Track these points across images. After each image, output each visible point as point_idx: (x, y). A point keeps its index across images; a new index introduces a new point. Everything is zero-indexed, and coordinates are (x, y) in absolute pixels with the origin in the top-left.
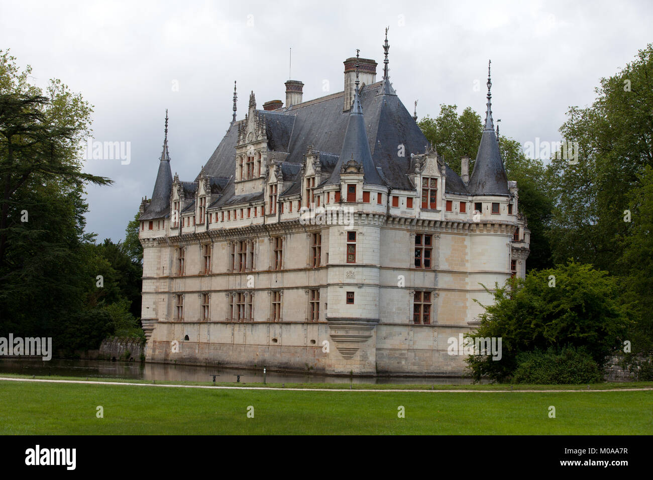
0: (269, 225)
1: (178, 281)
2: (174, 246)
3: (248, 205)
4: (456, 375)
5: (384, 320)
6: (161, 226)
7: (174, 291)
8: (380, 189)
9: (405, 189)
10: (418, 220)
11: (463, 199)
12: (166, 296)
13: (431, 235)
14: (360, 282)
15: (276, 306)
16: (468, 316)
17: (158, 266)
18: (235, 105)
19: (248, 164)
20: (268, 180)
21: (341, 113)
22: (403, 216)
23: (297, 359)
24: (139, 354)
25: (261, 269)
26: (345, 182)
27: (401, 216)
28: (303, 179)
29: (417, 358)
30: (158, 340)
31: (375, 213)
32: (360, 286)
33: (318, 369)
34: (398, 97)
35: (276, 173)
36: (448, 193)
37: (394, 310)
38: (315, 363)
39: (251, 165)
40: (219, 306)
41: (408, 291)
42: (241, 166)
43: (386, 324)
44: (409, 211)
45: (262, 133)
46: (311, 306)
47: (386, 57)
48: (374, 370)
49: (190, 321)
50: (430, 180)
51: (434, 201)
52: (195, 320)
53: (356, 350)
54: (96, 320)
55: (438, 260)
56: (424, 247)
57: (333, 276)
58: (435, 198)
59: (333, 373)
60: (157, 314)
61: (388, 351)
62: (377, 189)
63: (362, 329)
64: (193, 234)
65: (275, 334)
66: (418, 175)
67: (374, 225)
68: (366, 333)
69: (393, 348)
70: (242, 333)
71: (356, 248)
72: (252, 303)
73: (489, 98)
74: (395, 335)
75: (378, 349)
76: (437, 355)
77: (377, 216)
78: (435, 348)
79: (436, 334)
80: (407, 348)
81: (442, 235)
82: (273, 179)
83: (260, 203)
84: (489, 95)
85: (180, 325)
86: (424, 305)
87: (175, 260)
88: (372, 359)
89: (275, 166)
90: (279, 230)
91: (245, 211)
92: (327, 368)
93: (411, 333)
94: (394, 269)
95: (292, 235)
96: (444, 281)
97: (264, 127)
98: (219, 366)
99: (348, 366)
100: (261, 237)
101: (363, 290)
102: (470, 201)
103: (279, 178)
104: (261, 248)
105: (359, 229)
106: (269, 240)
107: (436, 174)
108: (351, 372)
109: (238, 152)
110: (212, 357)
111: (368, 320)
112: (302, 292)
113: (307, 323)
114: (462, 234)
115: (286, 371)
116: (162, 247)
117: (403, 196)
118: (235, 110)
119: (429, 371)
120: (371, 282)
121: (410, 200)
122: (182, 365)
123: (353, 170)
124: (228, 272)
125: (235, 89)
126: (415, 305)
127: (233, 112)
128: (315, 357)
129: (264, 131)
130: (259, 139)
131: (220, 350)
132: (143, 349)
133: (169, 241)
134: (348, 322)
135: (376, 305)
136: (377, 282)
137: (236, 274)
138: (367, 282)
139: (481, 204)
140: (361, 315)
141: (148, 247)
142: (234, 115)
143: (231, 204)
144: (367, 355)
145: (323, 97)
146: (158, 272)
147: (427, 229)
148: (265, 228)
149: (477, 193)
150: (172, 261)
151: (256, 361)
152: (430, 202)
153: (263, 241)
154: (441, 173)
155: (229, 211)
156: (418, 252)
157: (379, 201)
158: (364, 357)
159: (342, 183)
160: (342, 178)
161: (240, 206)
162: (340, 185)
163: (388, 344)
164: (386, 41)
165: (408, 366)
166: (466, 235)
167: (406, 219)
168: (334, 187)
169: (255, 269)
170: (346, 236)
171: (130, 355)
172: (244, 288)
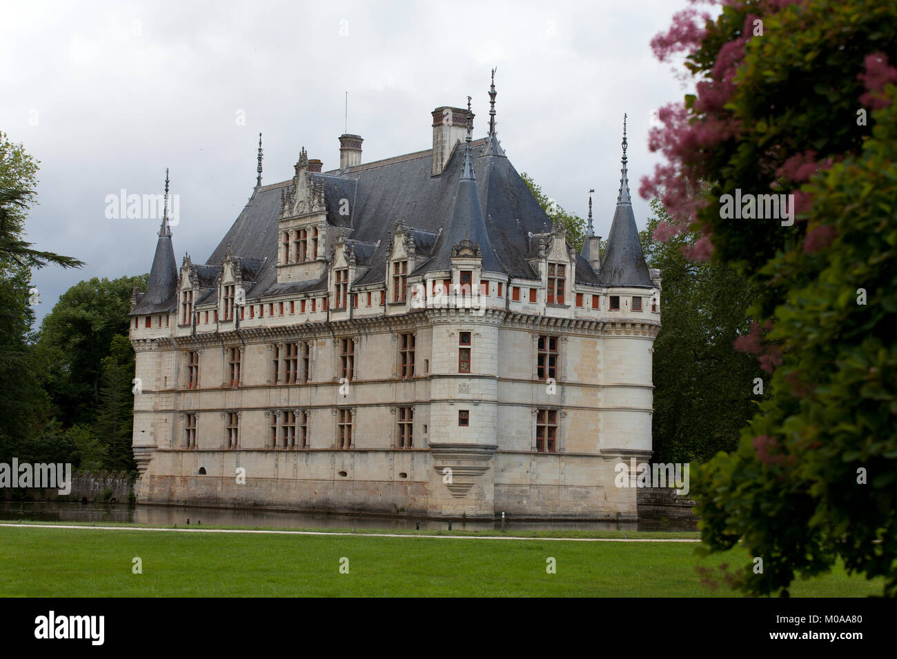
0: (335, 323)
1: (188, 395)
2: (182, 350)
3: (303, 296)
4: (588, 518)
5: (502, 447)
6: (164, 323)
7: (181, 408)
8: (501, 278)
9: (527, 278)
10: (543, 318)
11: (596, 291)
12: (171, 416)
13: (557, 338)
14: (476, 397)
15: (345, 430)
16: (601, 441)
17: (158, 376)
18: (260, 164)
19: (298, 244)
20: (333, 264)
21: (429, 178)
22: (525, 313)
23: (380, 498)
24: (125, 493)
25: (320, 380)
26: (457, 268)
27: (522, 313)
28: (389, 264)
29: (541, 496)
30: (158, 473)
31: (495, 308)
32: (476, 402)
33: (413, 511)
34: (508, 158)
35: (346, 255)
36: (579, 284)
37: (514, 434)
38: (410, 503)
39: (302, 244)
40: (254, 428)
41: (530, 410)
42: (287, 245)
43: (504, 453)
44: (531, 306)
45: (320, 202)
46: (399, 428)
47: (493, 107)
48: (492, 512)
49: (207, 448)
50: (556, 266)
51: (561, 292)
52: (216, 447)
53: (470, 485)
54: (57, 449)
55: (565, 370)
56: (548, 353)
57: (438, 390)
58: (563, 290)
59: (440, 516)
60: (155, 440)
61: (507, 488)
62: (498, 277)
63: (479, 459)
64: (214, 334)
65: (343, 466)
66: (544, 260)
67: (493, 325)
68: (483, 464)
69: (512, 483)
70: (290, 465)
71: (471, 354)
72: (307, 425)
73: (625, 163)
74: (515, 467)
75: (496, 485)
76: (564, 491)
77: (497, 313)
78: (562, 484)
79: (563, 464)
80: (529, 483)
81: (570, 338)
82: (341, 262)
83: (322, 293)
84: (624, 158)
85: (192, 455)
86: (549, 427)
87: (182, 367)
88: (490, 497)
89: (344, 245)
90: (350, 329)
91: (297, 304)
92: (430, 510)
93: (534, 463)
94: (514, 381)
95: (369, 336)
96: (573, 397)
97: (323, 195)
98: (256, 507)
99: (460, 507)
100: (321, 338)
101: (481, 407)
102: (604, 294)
103: (351, 261)
104: (320, 352)
105: (474, 329)
106: (334, 342)
107: (564, 258)
108: (464, 515)
109: (281, 226)
110: (244, 496)
111: (486, 447)
112: (385, 411)
113: (394, 451)
114: (593, 337)
115: (362, 514)
116: (163, 351)
117: (525, 285)
118: (260, 172)
119: (556, 513)
120: (490, 398)
121: (533, 291)
122: (195, 507)
123: (467, 252)
124: (268, 384)
125: (260, 143)
126: (538, 427)
127: (257, 174)
128: (406, 495)
129: (323, 199)
130: (315, 210)
131: (256, 486)
132: (132, 486)
133: (174, 342)
134: (461, 449)
135: (495, 428)
136: (495, 398)
137: (281, 387)
138: (484, 397)
139: (618, 297)
140: (478, 441)
141: (144, 350)
142: (259, 179)
143: (273, 294)
144: (483, 492)
145: (398, 157)
146: (158, 384)
147: (552, 330)
148: (329, 326)
149: (613, 283)
150: (179, 369)
151: (314, 501)
152: (556, 295)
153: (323, 344)
154: (570, 257)
155: (272, 305)
156: (541, 358)
157: (500, 294)
158: (481, 495)
159: (453, 269)
160: (454, 262)
161: (289, 297)
162: (451, 272)
163: (507, 478)
164: (493, 86)
165: (532, 507)
166: (598, 337)
167: (529, 317)
168: (443, 274)
169: (311, 379)
170: (457, 337)
171: (111, 494)
172: (294, 404)
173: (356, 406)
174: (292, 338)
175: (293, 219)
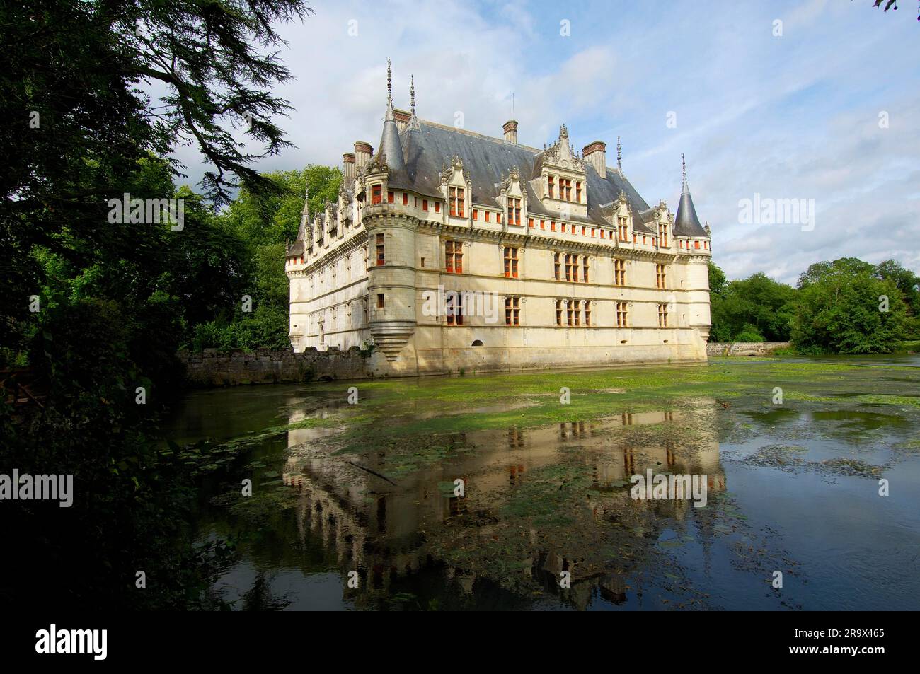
0: (622, 249)
15: (621, 315)
17: (415, 256)
20: (616, 212)
40: (541, 311)
60: (416, 316)
64: (498, 233)
65: (624, 337)
70: (581, 337)
72: (590, 311)
82: (623, 213)
85: (462, 330)
89: (626, 203)
91: (588, 230)
95: (637, 262)
100: (601, 256)
112: (651, 306)
130: (578, 170)
137: (563, 283)
146: (415, 262)
153: (602, 260)
164: (619, 145)
172: (579, 296)
173: (632, 301)
174: (573, 251)
175: (560, 169)
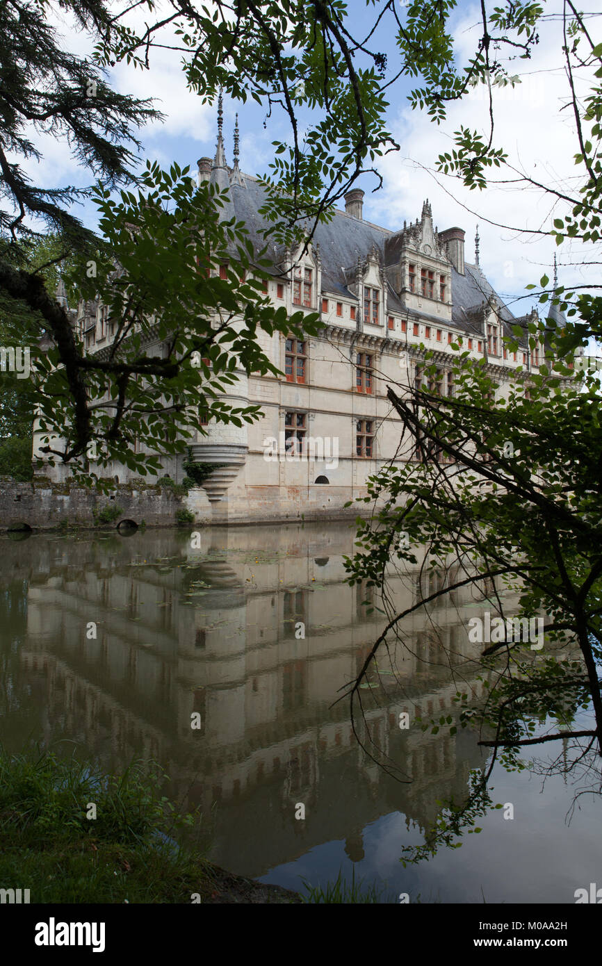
7: (282, 404)
18: (236, 145)
20: (486, 318)
42: (411, 276)
82: (492, 319)
83: (478, 337)
130: (442, 260)
164: (477, 235)
171: (119, 513)
174: (438, 365)
